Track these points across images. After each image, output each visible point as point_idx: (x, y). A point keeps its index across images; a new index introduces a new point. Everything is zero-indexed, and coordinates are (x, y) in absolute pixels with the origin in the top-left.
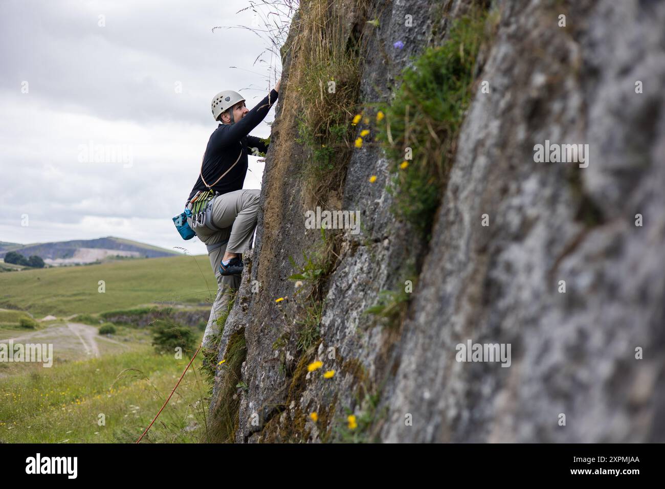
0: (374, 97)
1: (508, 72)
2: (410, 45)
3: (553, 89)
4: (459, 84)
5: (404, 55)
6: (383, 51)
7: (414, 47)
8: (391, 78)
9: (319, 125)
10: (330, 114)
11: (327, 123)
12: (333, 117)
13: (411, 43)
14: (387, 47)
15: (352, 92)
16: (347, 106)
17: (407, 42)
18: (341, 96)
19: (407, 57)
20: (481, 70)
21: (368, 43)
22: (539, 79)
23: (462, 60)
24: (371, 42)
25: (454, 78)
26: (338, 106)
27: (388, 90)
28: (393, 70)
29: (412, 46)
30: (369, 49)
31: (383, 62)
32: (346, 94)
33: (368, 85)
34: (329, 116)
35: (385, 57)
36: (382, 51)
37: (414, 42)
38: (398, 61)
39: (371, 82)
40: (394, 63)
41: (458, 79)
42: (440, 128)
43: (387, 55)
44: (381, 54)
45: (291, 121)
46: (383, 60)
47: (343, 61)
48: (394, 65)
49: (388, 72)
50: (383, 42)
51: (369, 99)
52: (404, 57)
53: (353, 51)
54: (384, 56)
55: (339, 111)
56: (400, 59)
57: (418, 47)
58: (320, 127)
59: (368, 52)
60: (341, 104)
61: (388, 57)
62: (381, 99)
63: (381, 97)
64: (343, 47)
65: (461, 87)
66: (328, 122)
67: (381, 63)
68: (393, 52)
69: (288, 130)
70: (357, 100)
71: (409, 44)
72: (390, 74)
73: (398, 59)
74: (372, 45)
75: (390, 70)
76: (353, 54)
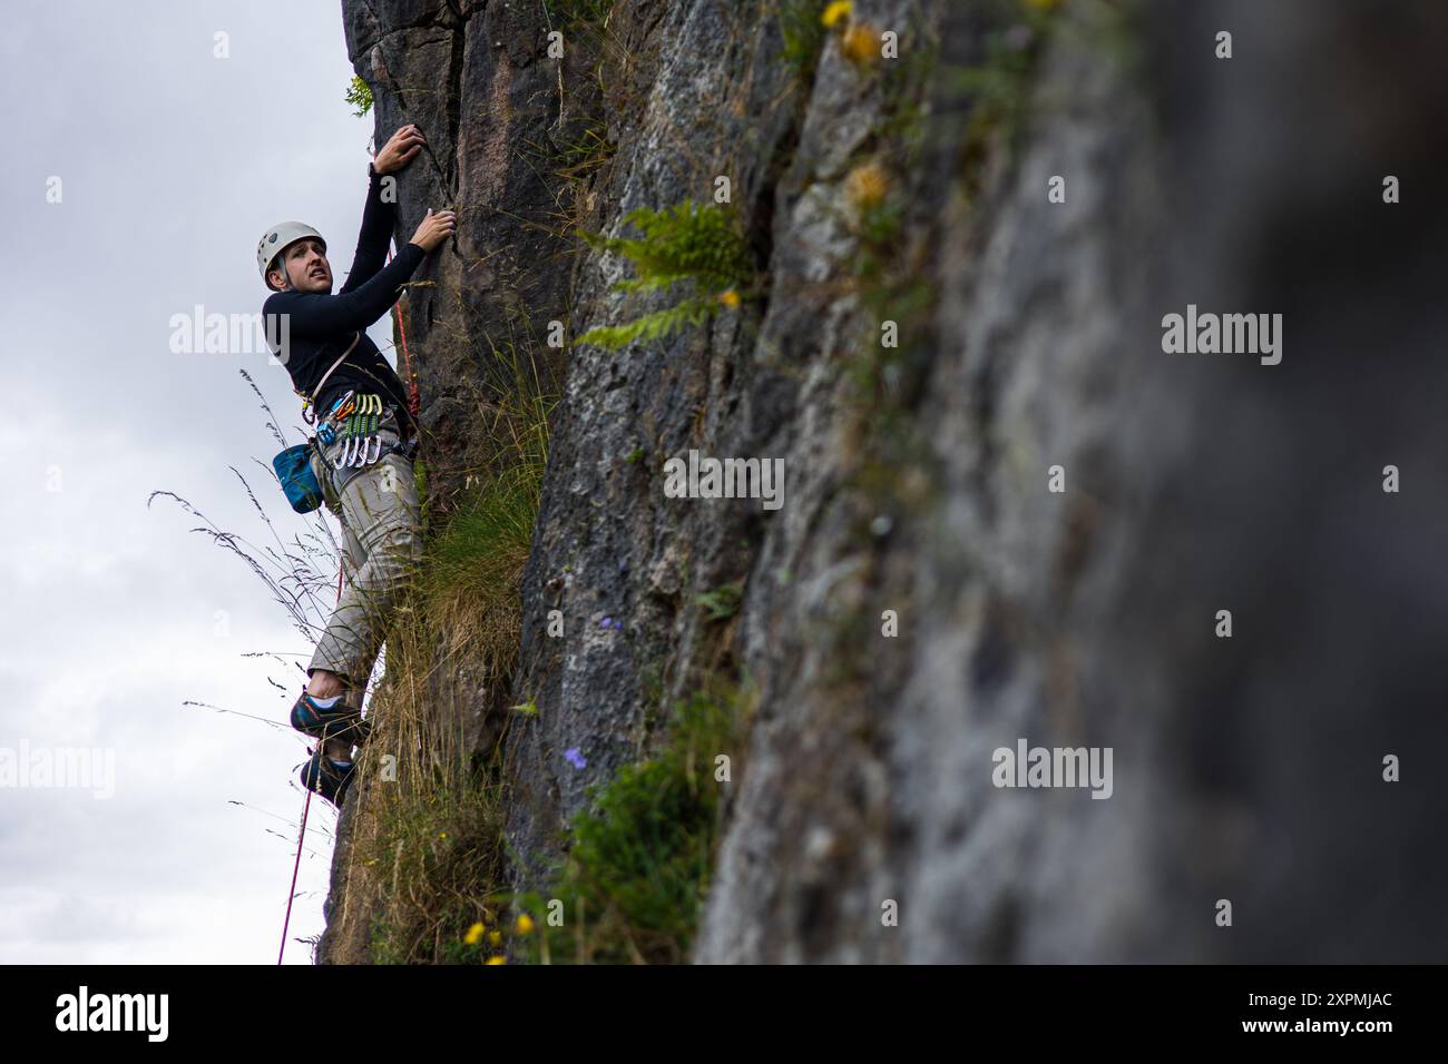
0: (534, 871)
1: (771, 820)
2: (603, 753)
3: (844, 864)
4: (692, 841)
5: (591, 775)
6: (548, 768)
7: (611, 758)
8: (568, 828)
9: (418, 940)
10: (440, 914)
11: (435, 935)
12: (448, 920)
13: (604, 749)
14: (555, 761)
15: (487, 861)
16: (478, 894)
17: (597, 747)
18: (465, 872)
19: (598, 779)
20: (730, 811)
21: (516, 753)
22: (819, 842)
23: (694, 790)
24: (523, 748)
25: (681, 829)
26: (459, 895)
27: (562, 853)
28: (571, 809)
29: (607, 756)
30: (519, 765)
31: (549, 793)
32: (475, 868)
33: (521, 844)
34: (440, 918)
35: (553, 781)
36: (545, 769)
37: (611, 748)
38: (579, 790)
39: (527, 838)
40: (572, 794)
41: (690, 831)
42: (652, 945)
43: (556, 778)
44: (545, 776)
45: (357, 935)
46: (547, 789)
47: (464, 795)
48: (572, 798)
49: (561, 815)
50: (547, 749)
51: (524, 877)
52: (593, 779)
53: (486, 769)
54: (550, 780)
55: (461, 906)
56: (585, 784)
57: (619, 756)
58: (420, 947)
59: (518, 771)
60: (464, 890)
61: (559, 780)
62: (549, 875)
63: (550, 869)
64: (466, 764)
65: (697, 848)
66: (438, 932)
67: (545, 795)
68: (569, 771)
69: (352, 955)
70: (501, 879)
71: (600, 751)
72: (564, 817)
73: (579, 786)
74: (525, 757)
75: (565, 810)
76: (487, 777)
